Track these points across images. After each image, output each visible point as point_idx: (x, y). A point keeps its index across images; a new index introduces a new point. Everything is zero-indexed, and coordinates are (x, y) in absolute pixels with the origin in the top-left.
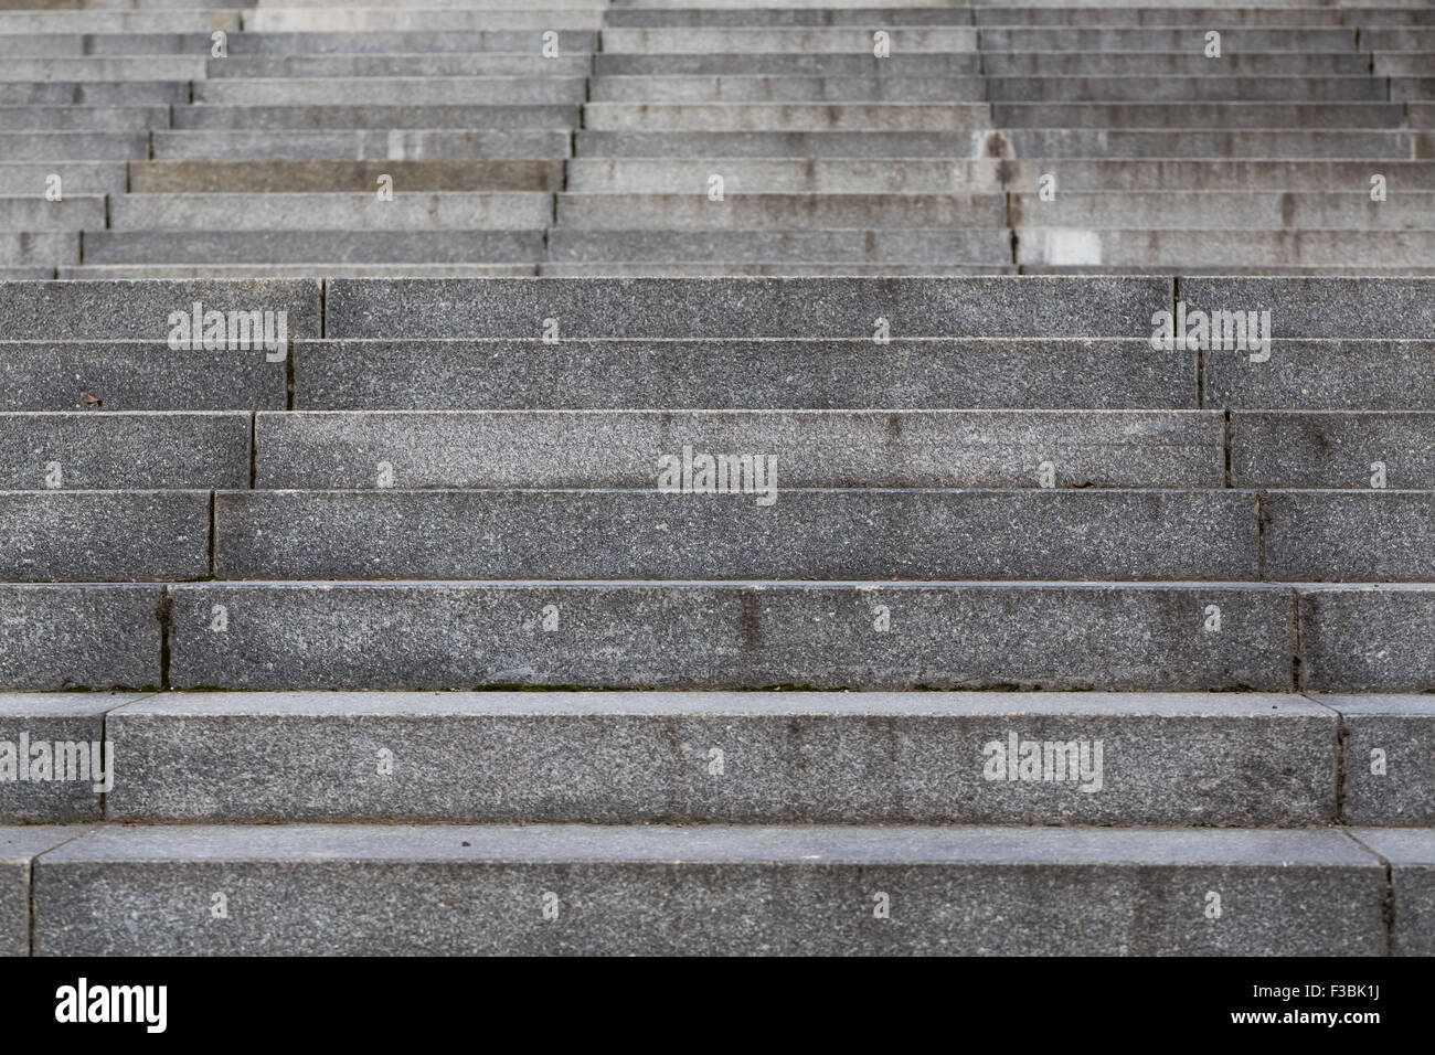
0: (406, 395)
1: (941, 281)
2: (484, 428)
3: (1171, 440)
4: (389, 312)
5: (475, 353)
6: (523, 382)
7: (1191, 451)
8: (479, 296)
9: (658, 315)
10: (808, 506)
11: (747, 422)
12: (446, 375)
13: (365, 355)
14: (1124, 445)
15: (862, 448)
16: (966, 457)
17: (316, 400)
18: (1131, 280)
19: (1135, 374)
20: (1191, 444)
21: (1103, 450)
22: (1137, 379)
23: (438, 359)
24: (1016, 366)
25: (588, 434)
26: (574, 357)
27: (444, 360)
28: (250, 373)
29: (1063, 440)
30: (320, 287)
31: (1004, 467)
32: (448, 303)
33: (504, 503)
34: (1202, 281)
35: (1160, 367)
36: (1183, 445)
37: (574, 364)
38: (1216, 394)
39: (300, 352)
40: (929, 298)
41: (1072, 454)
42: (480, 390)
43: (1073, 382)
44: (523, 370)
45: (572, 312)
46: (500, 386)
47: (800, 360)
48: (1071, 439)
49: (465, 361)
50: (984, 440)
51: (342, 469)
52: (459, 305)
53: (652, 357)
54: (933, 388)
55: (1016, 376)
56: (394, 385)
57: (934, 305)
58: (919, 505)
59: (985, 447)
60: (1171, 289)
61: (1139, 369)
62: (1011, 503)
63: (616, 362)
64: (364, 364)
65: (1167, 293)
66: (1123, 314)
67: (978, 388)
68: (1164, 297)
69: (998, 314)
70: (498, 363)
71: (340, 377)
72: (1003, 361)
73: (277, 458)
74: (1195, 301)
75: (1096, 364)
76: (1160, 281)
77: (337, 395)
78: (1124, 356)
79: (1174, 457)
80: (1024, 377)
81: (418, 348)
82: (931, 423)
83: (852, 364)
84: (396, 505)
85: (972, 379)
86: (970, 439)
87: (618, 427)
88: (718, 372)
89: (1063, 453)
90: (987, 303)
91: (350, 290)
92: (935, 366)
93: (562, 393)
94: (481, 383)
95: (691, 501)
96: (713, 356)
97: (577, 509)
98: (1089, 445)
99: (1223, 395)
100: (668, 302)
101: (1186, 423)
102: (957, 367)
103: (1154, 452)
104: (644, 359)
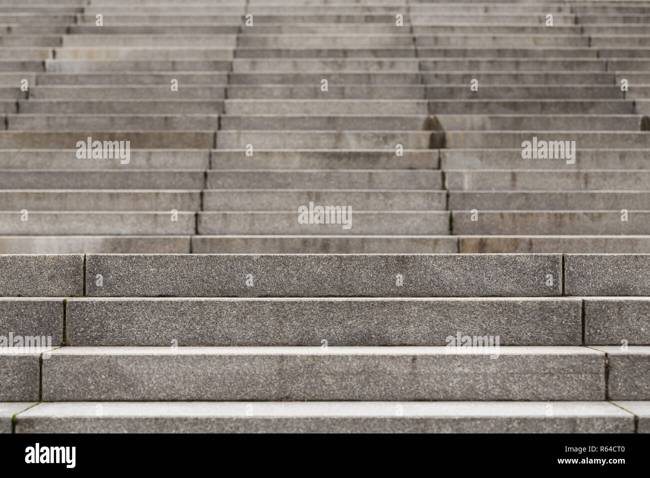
0: (131, 331)
1: (431, 256)
2: (176, 364)
3: (574, 370)
4: (121, 274)
5: (170, 308)
6: (197, 324)
7: (586, 377)
8: (172, 265)
9: (273, 276)
10: (368, 426)
11: (329, 360)
12: (153, 320)
13: (107, 309)
14: (546, 374)
15: (395, 375)
16: (455, 380)
17: (79, 334)
18: (538, 256)
19: (546, 320)
20: (586, 373)
21: (535, 377)
22: (547, 322)
23: (149, 311)
24: (478, 315)
25: (236, 367)
26: (227, 310)
27: (153, 312)
28: (41, 319)
29: (511, 371)
30: (83, 260)
31: (478, 386)
32: (155, 269)
33: (188, 424)
34: (578, 257)
35: (560, 316)
36: (581, 373)
37: (227, 314)
38: (592, 331)
39: (70, 307)
40: (425, 267)
41: (516, 379)
42: (173, 330)
43: (511, 325)
44: (198, 318)
45: (225, 274)
46: (185, 326)
47: (356, 313)
48: (516, 370)
49: (165, 312)
50: (466, 371)
51: (92, 387)
52: (161, 270)
53: (271, 310)
54: (432, 328)
55: (479, 320)
56: (124, 326)
57: (429, 270)
58: (434, 425)
59: (467, 375)
60: (561, 261)
61: (548, 316)
62: (488, 424)
63: (251, 313)
64: (107, 314)
65: (558, 263)
66: (534, 275)
67: (457, 328)
68: (557, 265)
69: (464, 275)
70: (183, 314)
71: (93, 321)
72: (471, 313)
73: (55, 381)
74: (574, 268)
75: (524, 314)
76: (554, 257)
77: (92, 332)
78: (540, 309)
79: (576, 381)
80: (483, 322)
81: (138, 305)
82: (435, 361)
83: (386, 315)
84: (123, 425)
85: (454, 323)
86: (457, 370)
87: (254, 363)
88: (309, 319)
89: (511, 378)
90: (458, 270)
91: (100, 261)
92: (432, 315)
93: (220, 331)
94: (174, 325)
95: (298, 423)
96: (306, 309)
97: (231, 428)
98: (527, 373)
99: (596, 332)
100: (278, 269)
101: (582, 361)
102: (445, 316)
103: (564, 378)
104: (267, 311)
